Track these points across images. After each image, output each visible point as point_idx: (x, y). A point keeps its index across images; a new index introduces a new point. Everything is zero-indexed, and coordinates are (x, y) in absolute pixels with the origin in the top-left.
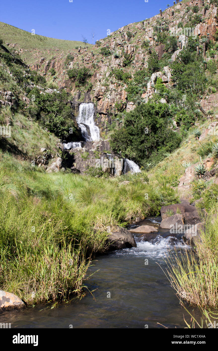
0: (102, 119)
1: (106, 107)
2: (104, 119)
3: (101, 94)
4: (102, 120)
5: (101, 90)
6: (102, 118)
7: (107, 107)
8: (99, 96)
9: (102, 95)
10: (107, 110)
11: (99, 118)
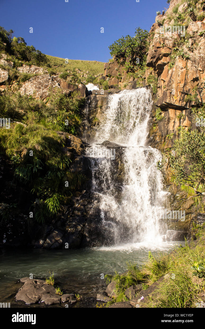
0: (171, 124)
1: (182, 85)
2: (177, 124)
3: (163, 51)
4: (171, 128)
5: (164, 40)
6: (172, 121)
7: (185, 85)
8: (159, 59)
9: (166, 55)
10: (185, 93)
11: (162, 123)
